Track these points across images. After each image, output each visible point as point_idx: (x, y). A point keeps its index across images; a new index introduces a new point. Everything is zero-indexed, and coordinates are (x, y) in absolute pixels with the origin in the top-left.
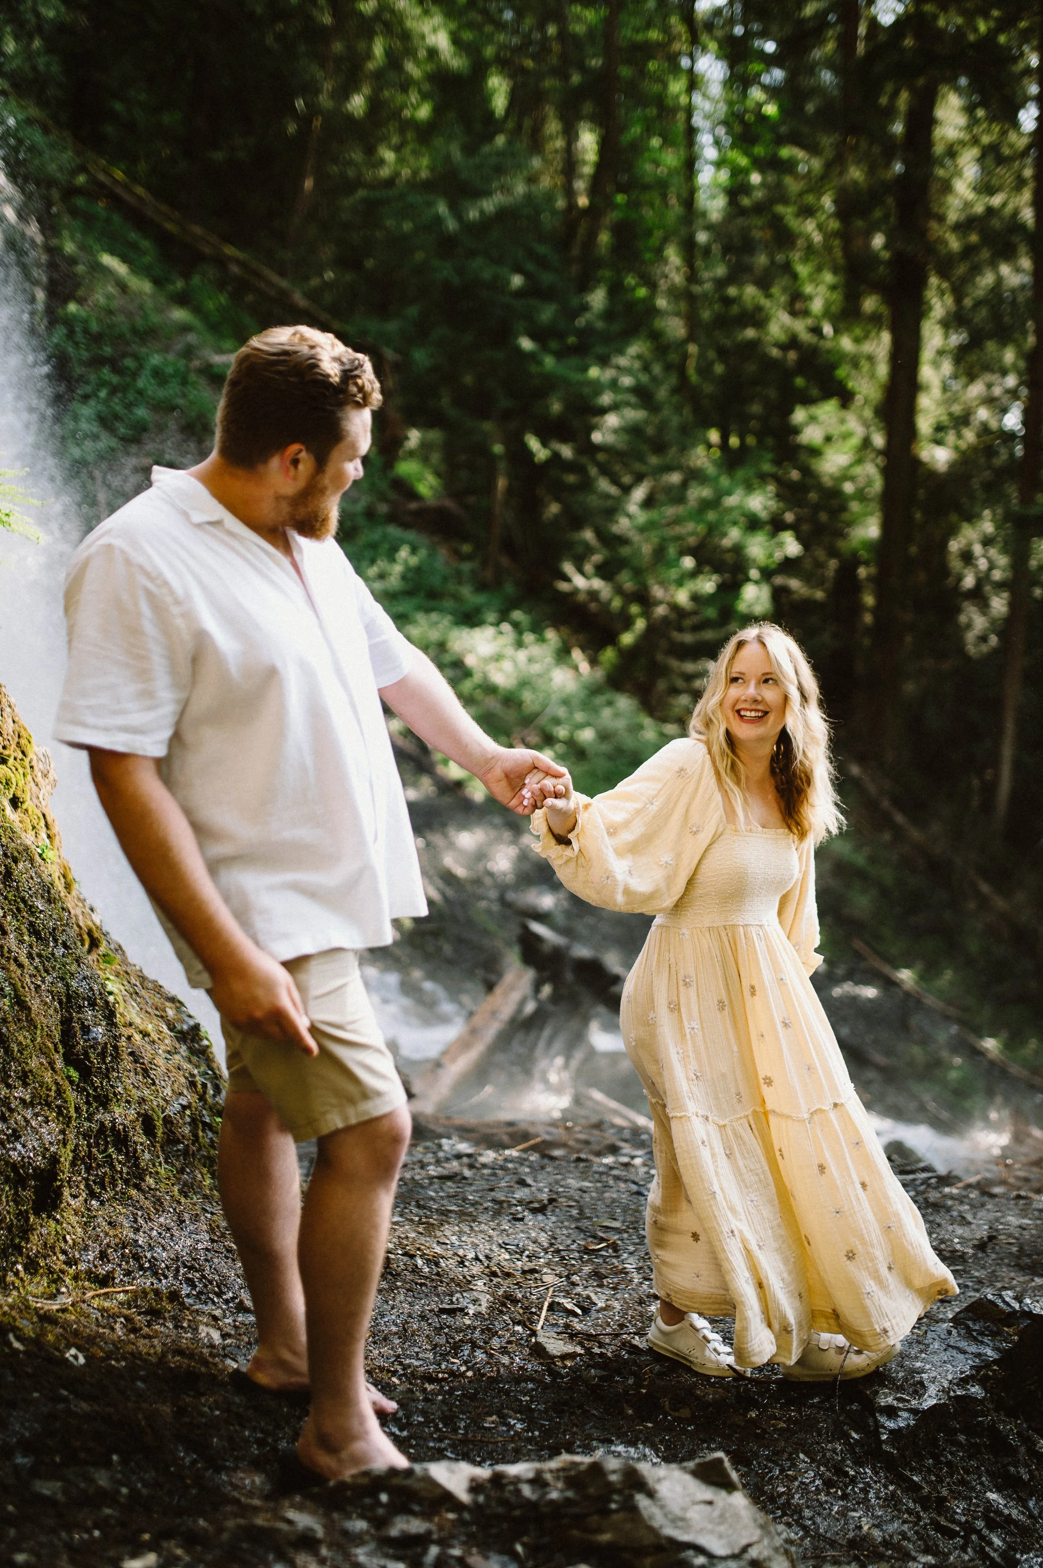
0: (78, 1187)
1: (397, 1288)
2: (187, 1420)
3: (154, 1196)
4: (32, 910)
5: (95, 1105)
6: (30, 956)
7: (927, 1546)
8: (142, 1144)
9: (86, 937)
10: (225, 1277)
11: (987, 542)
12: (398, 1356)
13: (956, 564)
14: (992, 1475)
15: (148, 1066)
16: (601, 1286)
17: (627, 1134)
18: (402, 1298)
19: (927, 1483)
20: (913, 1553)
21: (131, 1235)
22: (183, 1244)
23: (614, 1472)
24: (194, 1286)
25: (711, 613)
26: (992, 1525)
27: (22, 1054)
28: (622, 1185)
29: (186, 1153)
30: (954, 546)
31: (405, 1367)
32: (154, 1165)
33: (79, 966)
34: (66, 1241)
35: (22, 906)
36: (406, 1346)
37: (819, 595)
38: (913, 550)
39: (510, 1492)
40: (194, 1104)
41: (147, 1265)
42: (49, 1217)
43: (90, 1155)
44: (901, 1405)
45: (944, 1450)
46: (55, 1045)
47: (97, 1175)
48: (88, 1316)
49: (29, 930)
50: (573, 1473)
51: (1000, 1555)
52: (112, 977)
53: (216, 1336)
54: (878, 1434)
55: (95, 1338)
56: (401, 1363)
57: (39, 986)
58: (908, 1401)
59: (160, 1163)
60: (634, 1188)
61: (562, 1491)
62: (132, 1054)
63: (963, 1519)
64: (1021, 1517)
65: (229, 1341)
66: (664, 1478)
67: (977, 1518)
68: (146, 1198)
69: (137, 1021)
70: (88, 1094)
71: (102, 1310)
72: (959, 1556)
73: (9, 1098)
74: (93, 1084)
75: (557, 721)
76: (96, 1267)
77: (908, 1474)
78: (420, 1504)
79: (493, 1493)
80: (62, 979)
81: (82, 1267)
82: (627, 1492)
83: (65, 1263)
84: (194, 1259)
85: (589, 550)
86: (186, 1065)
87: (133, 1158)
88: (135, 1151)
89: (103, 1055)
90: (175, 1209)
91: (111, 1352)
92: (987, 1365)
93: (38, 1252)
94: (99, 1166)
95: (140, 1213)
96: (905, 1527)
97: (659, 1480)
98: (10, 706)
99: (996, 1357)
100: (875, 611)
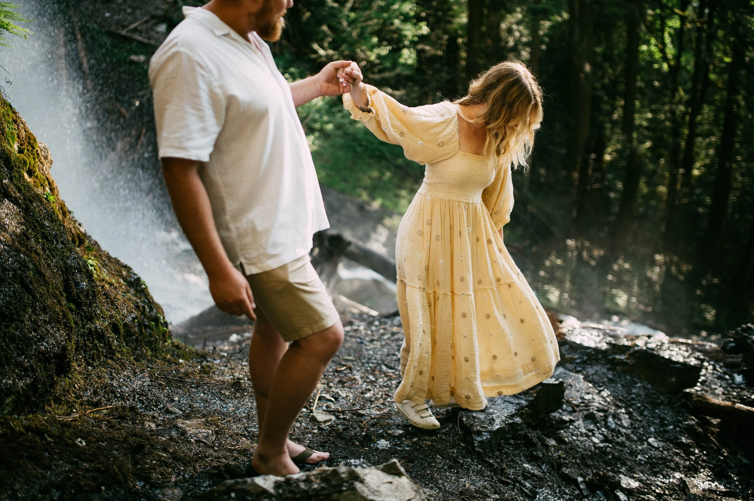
0: (80, 361)
1: (245, 396)
2: (140, 467)
3: (120, 362)
4: (43, 226)
5: (85, 320)
6: (43, 249)
7: (495, 490)
8: (112, 338)
9: (76, 238)
10: (159, 398)
11: (518, 23)
12: (246, 427)
13: (504, 34)
14: (525, 456)
15: (114, 300)
16: (343, 387)
17: (357, 316)
18: (247, 400)
19: (496, 462)
20: (489, 494)
21: (109, 382)
22: (137, 384)
23: (344, 473)
24: (143, 403)
25: (388, 64)
26: (525, 478)
27: (42, 298)
28: (354, 340)
29: (137, 340)
30: (503, 26)
31: (249, 432)
32: (120, 347)
33: (71, 253)
34: (75, 387)
35: (37, 224)
36: (250, 422)
37: (440, 53)
38: (484, 29)
39: (295, 487)
40: (139, 317)
41: (119, 395)
42: (65, 376)
43: (85, 345)
44: (483, 430)
45: (504, 447)
46: (61, 293)
47: (90, 354)
48: (88, 422)
49: (41, 237)
50: (324, 475)
51: (529, 491)
52: (92, 258)
53: (153, 426)
54: (473, 443)
55: (91, 432)
56: (247, 431)
57: (50, 264)
58: (487, 428)
59: (124, 346)
60: (359, 340)
61: (319, 484)
62: (105, 294)
63: (513, 477)
64: (539, 473)
65: (160, 428)
66: (369, 474)
67: (519, 476)
68: (117, 364)
69: (107, 278)
70: (81, 315)
71: (95, 419)
72: (511, 493)
73: (37, 320)
74: (83, 311)
75: (315, 121)
76: (92, 398)
77: (488, 459)
78: (251, 496)
79: (286, 488)
80: (62, 260)
81: (85, 399)
82: (350, 481)
83: (75, 398)
84: (143, 391)
85: (325, 36)
86: (134, 298)
87: (108, 345)
88: (109, 341)
89: (87, 296)
90: (131, 368)
91: (99, 438)
92: (522, 408)
93: (60, 393)
94: (90, 350)
95: (113, 371)
96: (486, 483)
97: (366, 475)
98: (22, 123)
99: (527, 404)
100: (467, 59)
